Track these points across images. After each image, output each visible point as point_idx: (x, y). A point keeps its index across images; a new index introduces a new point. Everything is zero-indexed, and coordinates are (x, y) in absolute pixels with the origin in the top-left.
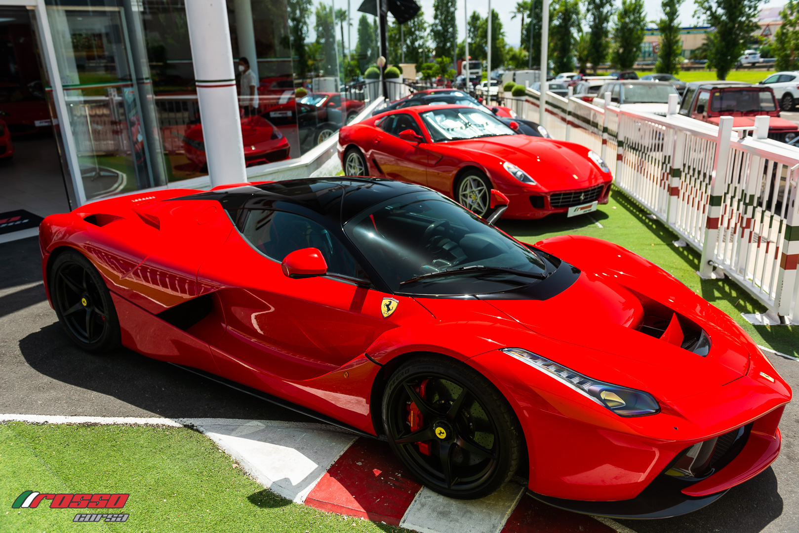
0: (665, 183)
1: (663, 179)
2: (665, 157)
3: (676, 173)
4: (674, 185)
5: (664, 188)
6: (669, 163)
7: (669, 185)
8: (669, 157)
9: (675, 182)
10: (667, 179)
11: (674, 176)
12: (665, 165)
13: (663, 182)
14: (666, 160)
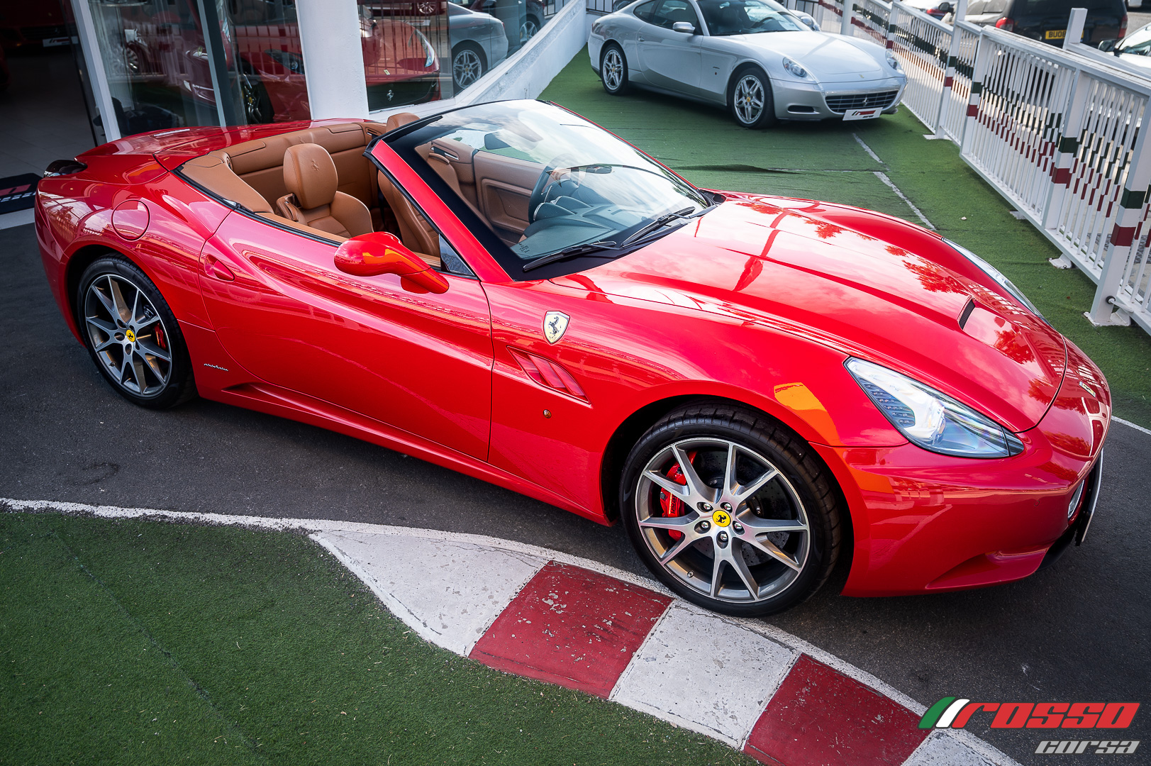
0: (1047, 159)
1: (1045, 153)
2: (1053, 115)
3: (1069, 145)
4: (1060, 166)
5: (1044, 170)
6: (1058, 126)
7: (1053, 164)
8: (1060, 115)
9: (1064, 160)
10: (1052, 154)
11: (1062, 150)
12: (1050, 130)
13: (1043, 158)
14: (1055, 120)
